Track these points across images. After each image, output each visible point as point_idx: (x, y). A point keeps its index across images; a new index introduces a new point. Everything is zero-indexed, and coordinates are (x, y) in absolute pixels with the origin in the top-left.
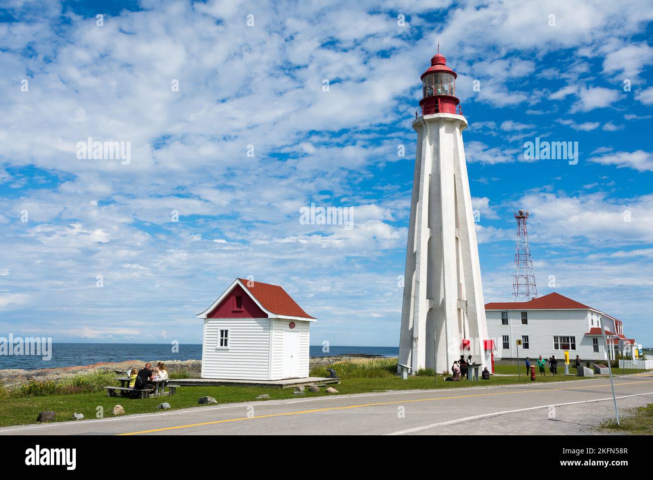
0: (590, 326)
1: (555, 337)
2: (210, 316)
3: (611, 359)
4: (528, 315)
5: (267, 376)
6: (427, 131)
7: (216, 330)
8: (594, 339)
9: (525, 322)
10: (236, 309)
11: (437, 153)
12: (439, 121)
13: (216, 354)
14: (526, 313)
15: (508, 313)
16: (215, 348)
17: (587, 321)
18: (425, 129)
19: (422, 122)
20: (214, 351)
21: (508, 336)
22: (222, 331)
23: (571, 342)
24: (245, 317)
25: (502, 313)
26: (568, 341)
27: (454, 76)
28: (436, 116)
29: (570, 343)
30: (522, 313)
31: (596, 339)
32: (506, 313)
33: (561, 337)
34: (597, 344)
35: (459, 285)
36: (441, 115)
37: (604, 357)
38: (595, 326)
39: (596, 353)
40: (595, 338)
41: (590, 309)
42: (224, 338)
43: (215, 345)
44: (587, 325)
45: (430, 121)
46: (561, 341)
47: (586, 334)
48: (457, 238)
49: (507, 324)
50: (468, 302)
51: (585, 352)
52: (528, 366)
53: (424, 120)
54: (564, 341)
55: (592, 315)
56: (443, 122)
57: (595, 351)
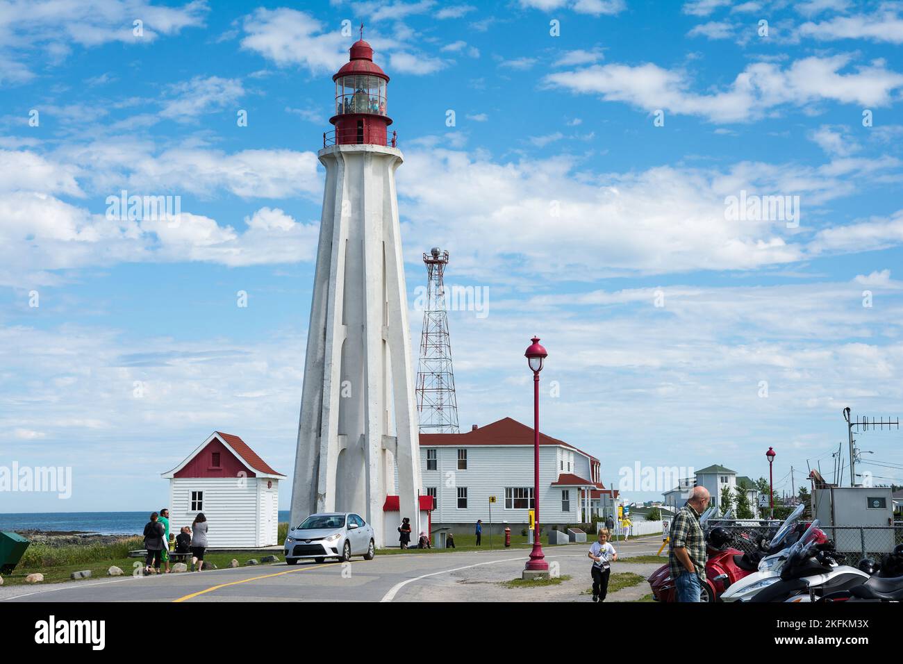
0: (560, 472)
1: (507, 489)
2: (177, 475)
3: (586, 522)
4: (468, 456)
5: (254, 542)
6: (344, 171)
7: (187, 492)
8: (563, 492)
9: (463, 465)
10: (211, 467)
11: (359, 205)
12: (362, 155)
13: (187, 519)
14: (466, 451)
15: (438, 451)
16: (185, 512)
17: (556, 463)
18: (340, 166)
19: (337, 155)
20: (184, 516)
21: (435, 489)
22: (194, 494)
23: (531, 496)
24: (224, 476)
25: (428, 451)
26: (526, 496)
27: (386, 80)
28: (359, 147)
29: (529, 498)
30: (459, 451)
31: (567, 492)
32: (435, 450)
33: (516, 490)
34: (567, 498)
35: (385, 412)
36: (368, 148)
37: (576, 517)
38: (565, 472)
39: (566, 513)
40: (565, 489)
41: (561, 446)
42: (197, 501)
43: (186, 509)
44: (556, 469)
45: (349, 154)
46: (516, 496)
47: (553, 484)
48: (384, 341)
49: (436, 469)
50: (398, 439)
51: (551, 511)
52: (478, 534)
53: (340, 152)
54: (521, 496)
55: (562, 453)
56: (369, 158)
57: (563, 510)
